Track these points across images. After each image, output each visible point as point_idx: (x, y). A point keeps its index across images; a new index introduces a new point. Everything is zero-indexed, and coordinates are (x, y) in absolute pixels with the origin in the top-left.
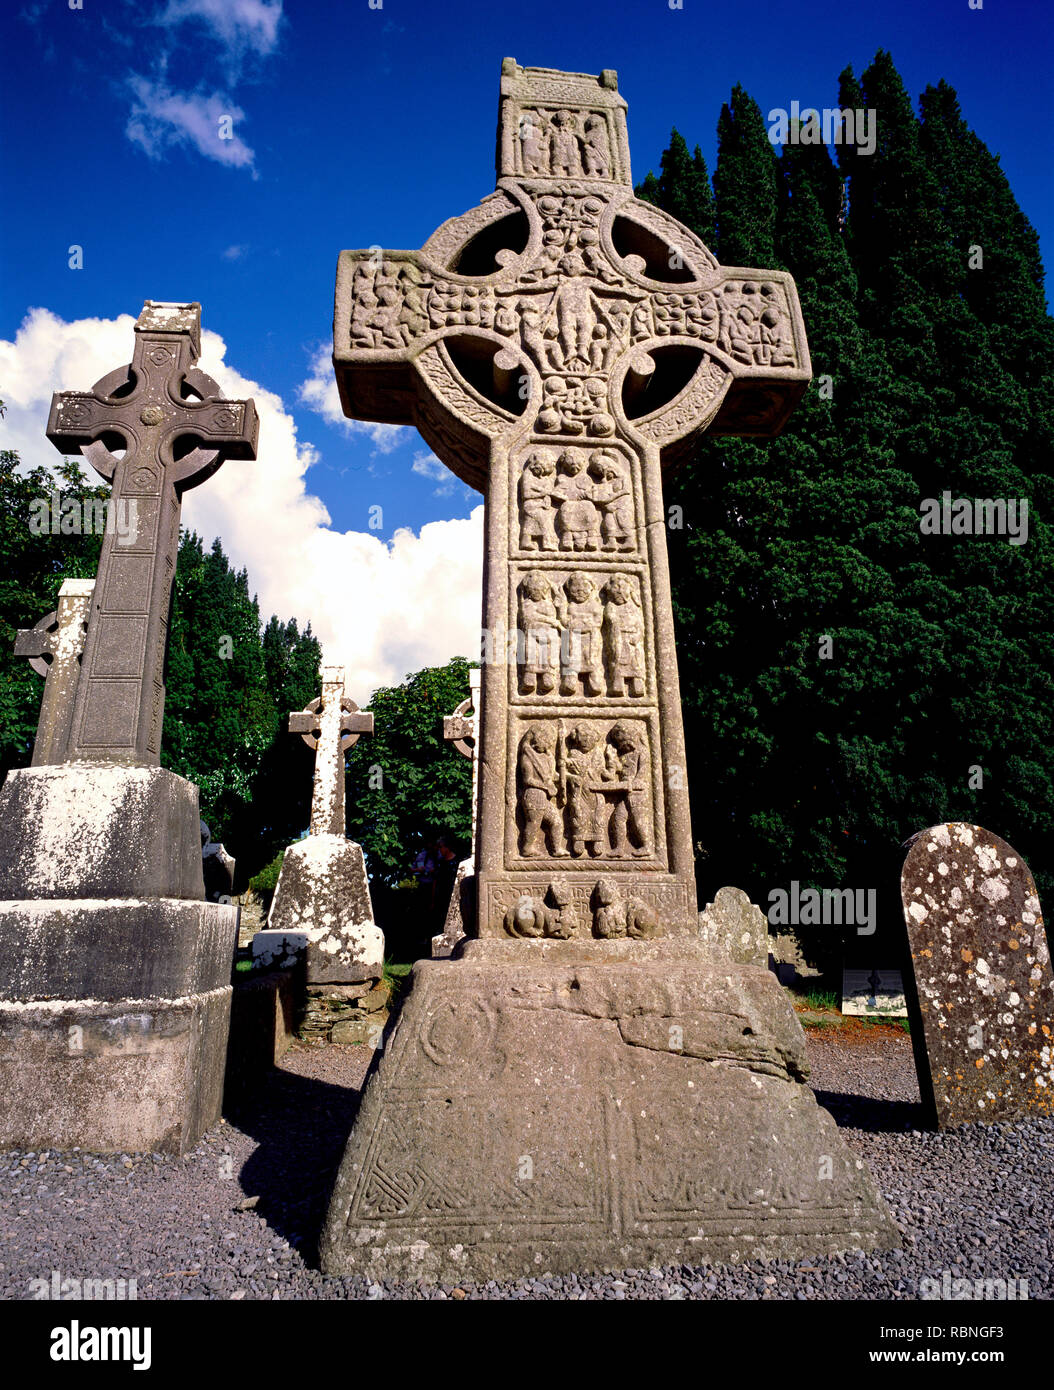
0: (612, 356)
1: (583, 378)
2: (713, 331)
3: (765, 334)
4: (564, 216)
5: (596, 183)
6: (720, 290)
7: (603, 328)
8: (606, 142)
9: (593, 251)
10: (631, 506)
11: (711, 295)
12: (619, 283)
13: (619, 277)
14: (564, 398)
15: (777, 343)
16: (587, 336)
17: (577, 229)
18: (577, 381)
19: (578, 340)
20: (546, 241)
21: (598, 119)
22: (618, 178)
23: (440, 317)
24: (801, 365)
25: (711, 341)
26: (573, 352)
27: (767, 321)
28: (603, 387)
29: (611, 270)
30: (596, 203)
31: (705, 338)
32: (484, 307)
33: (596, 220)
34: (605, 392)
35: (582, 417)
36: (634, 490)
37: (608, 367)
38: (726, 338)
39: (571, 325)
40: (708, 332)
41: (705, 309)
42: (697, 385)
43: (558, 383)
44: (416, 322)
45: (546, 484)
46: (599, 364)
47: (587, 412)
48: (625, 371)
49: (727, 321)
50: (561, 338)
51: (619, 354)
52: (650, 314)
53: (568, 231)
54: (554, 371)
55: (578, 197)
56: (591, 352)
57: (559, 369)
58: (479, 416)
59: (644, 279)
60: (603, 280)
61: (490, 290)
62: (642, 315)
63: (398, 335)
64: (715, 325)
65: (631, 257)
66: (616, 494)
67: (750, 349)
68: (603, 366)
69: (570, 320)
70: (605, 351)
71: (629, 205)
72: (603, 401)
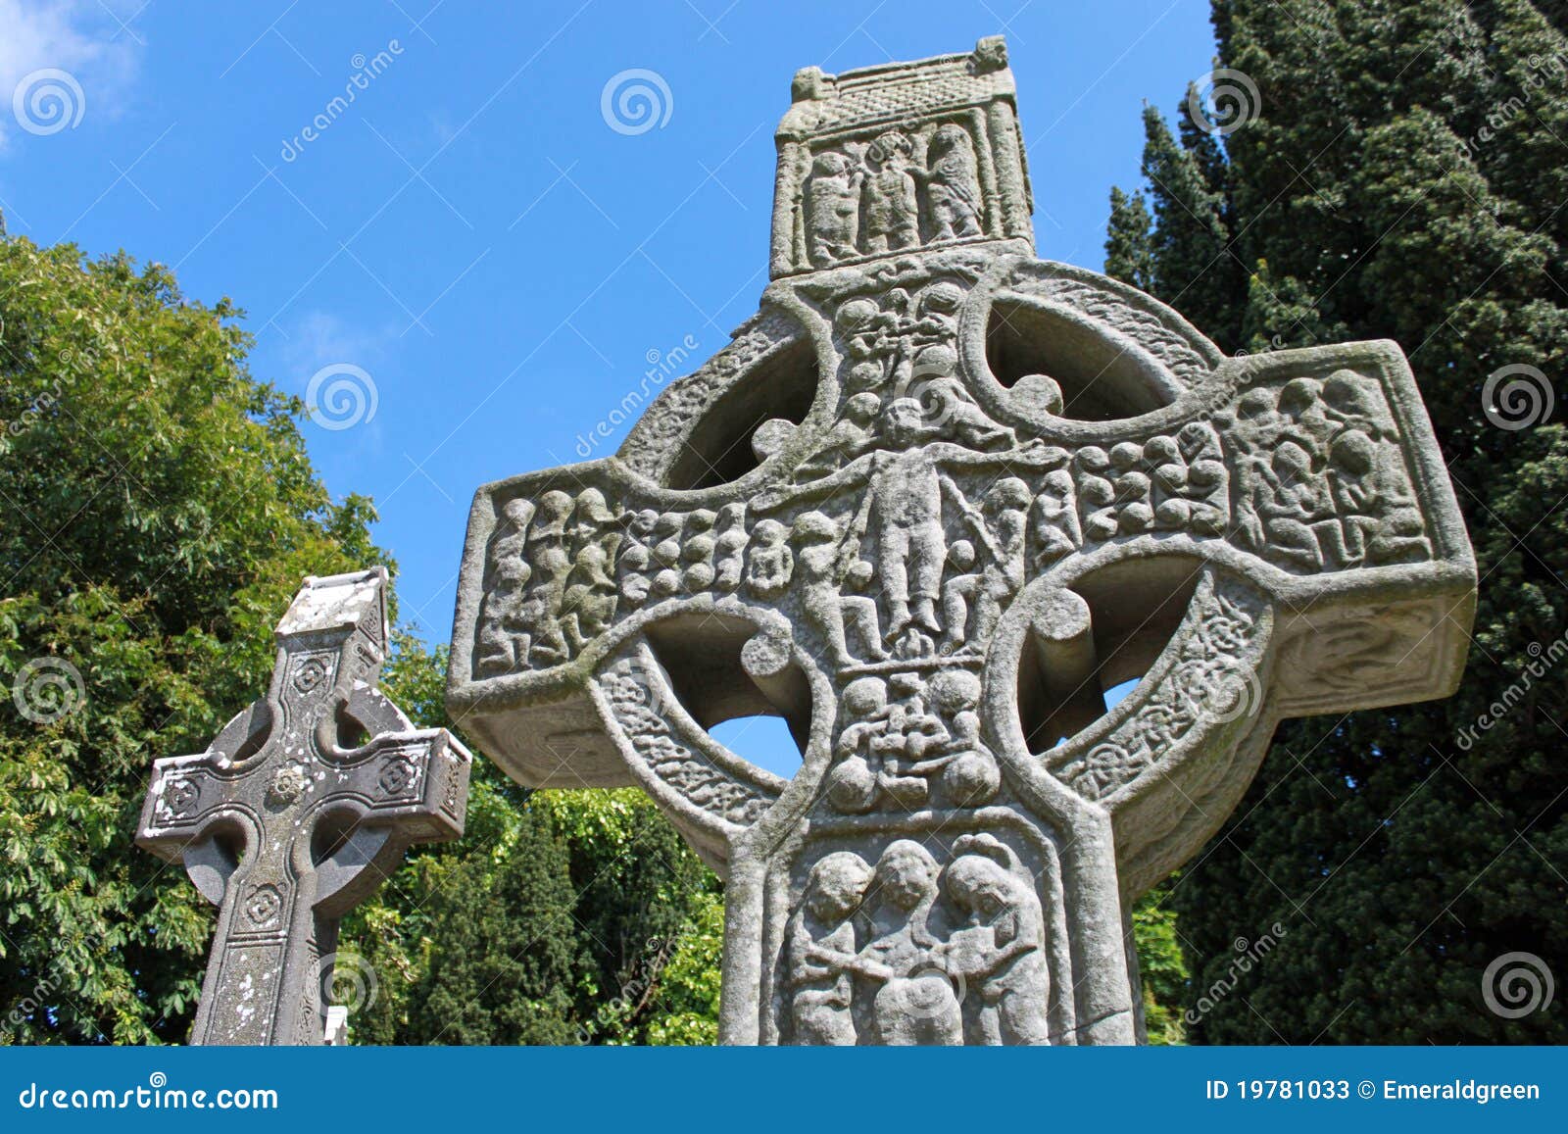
0: (988, 609)
1: (926, 672)
2: (1218, 507)
3: (1345, 494)
4: (884, 330)
5: (952, 252)
6: (1229, 412)
7: (966, 549)
8: (971, 167)
9: (947, 385)
10: (1043, 980)
11: (1206, 427)
12: (1003, 442)
13: (1000, 429)
14: (881, 725)
15: (1376, 508)
16: (932, 573)
17: (911, 349)
18: (911, 679)
19: (913, 584)
20: (852, 386)
21: (955, 130)
22: (998, 228)
23: (635, 586)
24: (1445, 551)
25: (1213, 534)
26: (903, 614)
27: (1350, 464)
28: (969, 684)
29: (983, 419)
30: (948, 289)
31: (1203, 530)
32: (725, 551)
33: (950, 323)
34: (975, 696)
35: (921, 766)
36: (1050, 935)
37: (982, 631)
38: (1250, 519)
39: (896, 555)
40: (1206, 513)
41: (1198, 464)
42: (1194, 644)
43: (872, 689)
44: (595, 603)
45: (841, 945)
46: (959, 632)
47: (932, 752)
48: (1019, 636)
49: (1251, 479)
50: (874, 586)
51: (1005, 602)
52: (1071, 498)
53: (892, 357)
54: (859, 665)
55: (913, 285)
56: (941, 606)
57: (877, 659)
58: (707, 790)
59: (1056, 423)
60: (969, 443)
61: (738, 509)
62: (1050, 506)
63: (559, 636)
64: (1222, 497)
65: (1028, 381)
66: (1001, 953)
67: (1308, 532)
68: (971, 632)
69: (896, 541)
70: (972, 599)
71: (1018, 275)
72: (970, 719)
